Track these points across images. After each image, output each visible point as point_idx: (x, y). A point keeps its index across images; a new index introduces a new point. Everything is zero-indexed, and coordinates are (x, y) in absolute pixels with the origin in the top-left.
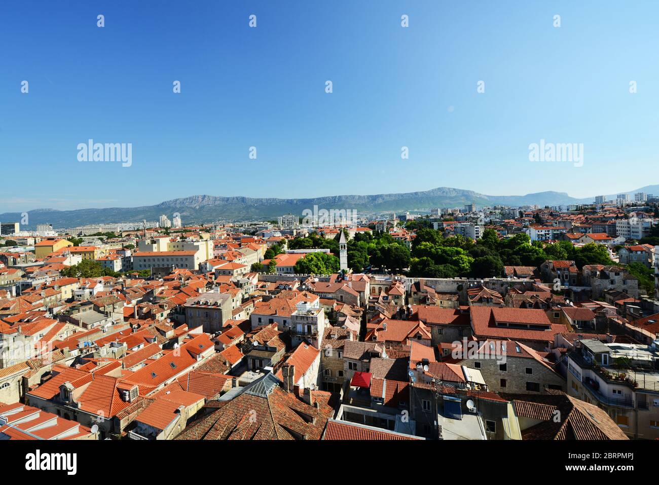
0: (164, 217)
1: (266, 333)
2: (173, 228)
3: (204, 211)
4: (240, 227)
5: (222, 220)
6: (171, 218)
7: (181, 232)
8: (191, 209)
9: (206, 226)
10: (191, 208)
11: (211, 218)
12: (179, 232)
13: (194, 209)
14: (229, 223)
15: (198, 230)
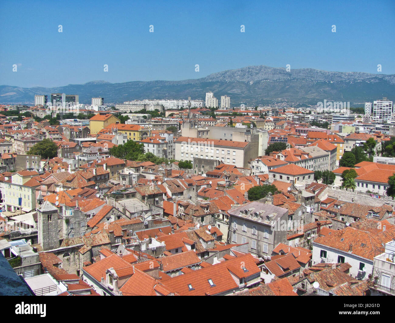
0: (209, 95)
1: (332, 275)
2: (221, 109)
3: (259, 88)
4: (307, 114)
5: (282, 102)
6: (217, 96)
7: (230, 115)
8: (243, 85)
9: (262, 109)
10: (243, 83)
11: (268, 99)
12: (227, 115)
13: (247, 84)
14: (291, 106)
15: (250, 114)
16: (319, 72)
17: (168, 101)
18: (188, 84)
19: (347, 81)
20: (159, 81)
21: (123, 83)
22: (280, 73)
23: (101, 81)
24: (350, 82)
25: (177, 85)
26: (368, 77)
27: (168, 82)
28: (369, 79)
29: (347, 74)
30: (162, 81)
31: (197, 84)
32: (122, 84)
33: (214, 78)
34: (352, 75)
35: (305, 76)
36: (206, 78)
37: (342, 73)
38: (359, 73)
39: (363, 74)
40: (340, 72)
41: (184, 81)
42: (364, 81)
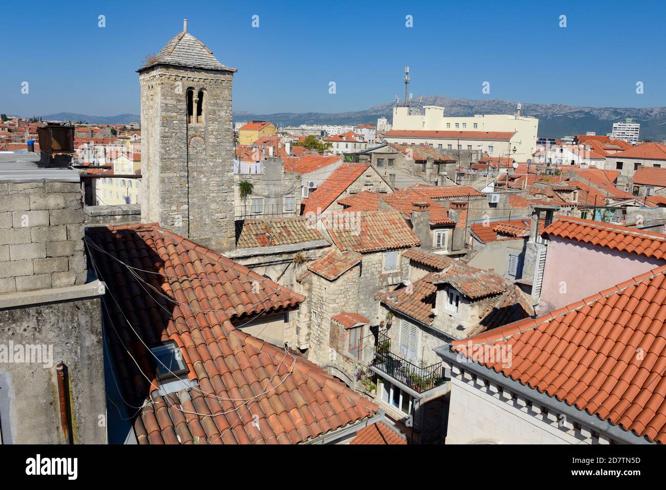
16: (508, 103)
17: (332, 127)
18: (347, 118)
19: (543, 116)
20: (313, 113)
21: (271, 115)
22: (460, 105)
23: (244, 112)
24: (547, 117)
25: (334, 118)
26: (572, 111)
27: (324, 114)
28: (572, 113)
29: (544, 107)
30: (316, 113)
31: (357, 117)
32: (268, 116)
33: (378, 111)
34: (550, 108)
35: (491, 109)
36: (368, 111)
37: (537, 105)
38: (560, 106)
39: (564, 107)
40: (535, 105)
41: (342, 114)
42: (565, 116)
